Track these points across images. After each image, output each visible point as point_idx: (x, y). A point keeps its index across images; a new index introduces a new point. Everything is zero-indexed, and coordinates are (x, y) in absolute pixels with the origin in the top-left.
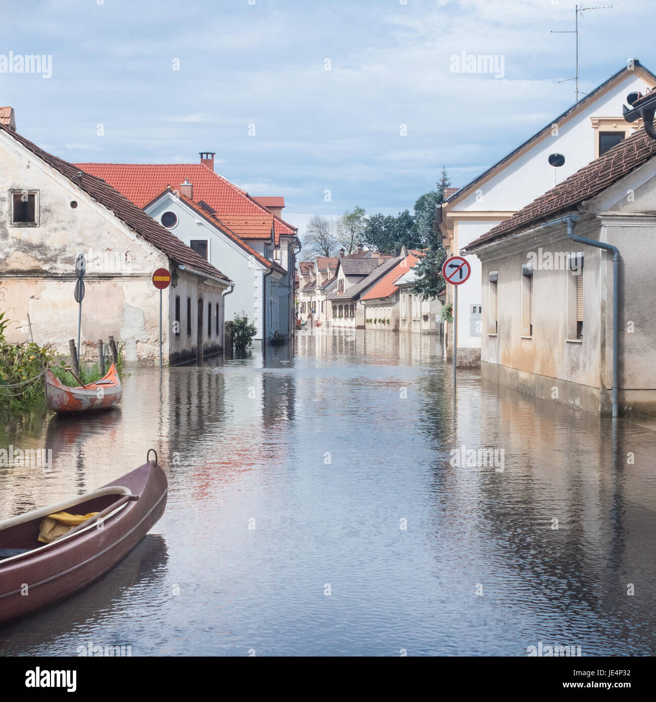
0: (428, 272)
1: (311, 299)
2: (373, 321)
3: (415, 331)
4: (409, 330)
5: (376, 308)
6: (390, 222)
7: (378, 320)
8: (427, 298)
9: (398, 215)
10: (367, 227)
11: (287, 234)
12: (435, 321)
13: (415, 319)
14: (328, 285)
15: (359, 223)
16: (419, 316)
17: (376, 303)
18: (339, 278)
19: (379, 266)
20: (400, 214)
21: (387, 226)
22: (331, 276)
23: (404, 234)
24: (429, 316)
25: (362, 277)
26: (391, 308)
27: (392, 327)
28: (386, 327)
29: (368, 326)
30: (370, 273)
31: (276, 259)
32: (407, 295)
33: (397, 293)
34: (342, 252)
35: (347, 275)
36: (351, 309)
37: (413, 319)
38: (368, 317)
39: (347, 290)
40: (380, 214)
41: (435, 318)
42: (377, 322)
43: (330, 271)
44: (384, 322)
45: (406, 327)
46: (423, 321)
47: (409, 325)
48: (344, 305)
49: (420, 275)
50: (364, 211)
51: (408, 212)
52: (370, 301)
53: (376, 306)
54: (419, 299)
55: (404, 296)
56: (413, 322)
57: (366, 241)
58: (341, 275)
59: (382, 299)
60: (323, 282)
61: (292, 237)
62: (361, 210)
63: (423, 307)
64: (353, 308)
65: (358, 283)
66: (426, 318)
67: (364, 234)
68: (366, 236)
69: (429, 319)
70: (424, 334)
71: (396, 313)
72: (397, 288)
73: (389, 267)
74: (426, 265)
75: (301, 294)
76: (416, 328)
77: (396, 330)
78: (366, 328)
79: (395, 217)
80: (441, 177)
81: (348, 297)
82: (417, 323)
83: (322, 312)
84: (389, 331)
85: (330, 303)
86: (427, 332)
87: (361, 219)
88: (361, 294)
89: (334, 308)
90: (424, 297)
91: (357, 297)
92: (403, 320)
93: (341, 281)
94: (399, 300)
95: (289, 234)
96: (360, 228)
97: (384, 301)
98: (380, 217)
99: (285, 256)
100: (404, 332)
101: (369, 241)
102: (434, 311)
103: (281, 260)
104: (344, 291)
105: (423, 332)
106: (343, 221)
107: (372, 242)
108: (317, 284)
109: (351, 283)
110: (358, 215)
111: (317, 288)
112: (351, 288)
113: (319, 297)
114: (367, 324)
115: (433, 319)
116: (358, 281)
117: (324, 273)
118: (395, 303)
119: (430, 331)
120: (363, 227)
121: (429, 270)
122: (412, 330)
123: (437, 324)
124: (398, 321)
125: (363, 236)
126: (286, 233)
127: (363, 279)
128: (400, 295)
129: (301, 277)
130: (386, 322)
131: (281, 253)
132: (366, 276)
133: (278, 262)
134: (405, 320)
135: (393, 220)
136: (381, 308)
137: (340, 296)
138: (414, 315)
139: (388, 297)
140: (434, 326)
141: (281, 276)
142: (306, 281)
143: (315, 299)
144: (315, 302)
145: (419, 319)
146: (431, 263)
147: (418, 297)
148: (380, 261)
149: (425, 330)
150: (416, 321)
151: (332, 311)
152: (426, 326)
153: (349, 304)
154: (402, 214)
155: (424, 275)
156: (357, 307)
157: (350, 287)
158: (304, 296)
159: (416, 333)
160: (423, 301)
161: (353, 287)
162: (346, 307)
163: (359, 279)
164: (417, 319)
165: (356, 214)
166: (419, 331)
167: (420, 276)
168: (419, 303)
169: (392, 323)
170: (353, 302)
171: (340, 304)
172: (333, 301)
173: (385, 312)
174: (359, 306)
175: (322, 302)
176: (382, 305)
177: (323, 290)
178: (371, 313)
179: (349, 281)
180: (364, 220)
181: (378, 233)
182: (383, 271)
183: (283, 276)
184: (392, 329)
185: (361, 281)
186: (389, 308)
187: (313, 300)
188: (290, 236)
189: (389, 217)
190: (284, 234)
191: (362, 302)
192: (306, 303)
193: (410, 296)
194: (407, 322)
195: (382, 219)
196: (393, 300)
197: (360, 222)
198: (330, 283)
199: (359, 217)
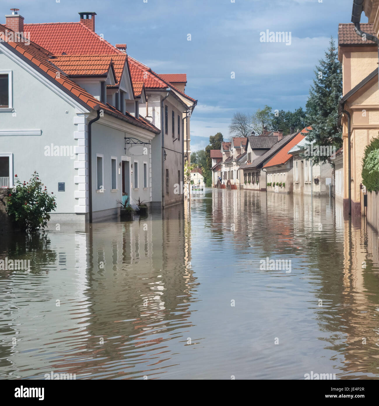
0: (318, 136)
1: (230, 169)
2: (272, 185)
3: (307, 193)
4: (301, 192)
5: (275, 174)
6: (289, 116)
7: (276, 184)
8: (318, 162)
9: (295, 111)
10: (274, 120)
11: (158, 88)
12: (325, 184)
13: (307, 183)
14: (241, 158)
15: (267, 117)
16: (310, 180)
17: (274, 170)
18: (248, 152)
19: (278, 142)
20: (296, 110)
21: (287, 118)
22: (243, 151)
23: (299, 124)
24: (319, 180)
25: (265, 151)
26: (286, 174)
27: (287, 190)
28: (282, 189)
29: (269, 189)
30: (272, 147)
31: (147, 116)
32: (299, 161)
33: (291, 160)
34: (253, 134)
35: (253, 149)
36: (256, 175)
37: (305, 182)
38: (269, 182)
39: (253, 161)
40: (282, 111)
41: (325, 181)
42: (276, 186)
43: (242, 147)
44: (280, 185)
45: (299, 189)
46: (314, 184)
47: (301, 187)
48: (251, 172)
49: (311, 140)
50: (271, 108)
51: (302, 109)
52: (270, 168)
53: (274, 172)
54: (310, 163)
55: (297, 162)
56: (305, 185)
57: (273, 129)
58: (249, 150)
59: (279, 166)
60: (237, 156)
61: (164, 91)
62: (269, 108)
63: (314, 171)
64: (258, 174)
65: (262, 155)
66: (317, 181)
67: (271, 124)
68: (273, 126)
69: (320, 182)
70: (315, 196)
71: (291, 177)
72: (291, 155)
73: (286, 141)
74: (316, 130)
75: (224, 165)
76: (308, 190)
77: (291, 193)
78: (268, 190)
79: (292, 112)
80: (330, 46)
81: (254, 166)
82: (309, 186)
83: (237, 178)
84: (284, 193)
85: (242, 171)
86: (318, 195)
87: (269, 114)
88: (264, 164)
89: (245, 175)
90: (315, 161)
91: (260, 166)
92: (296, 183)
93: (250, 154)
94: (293, 166)
95: (161, 88)
96: (268, 120)
97: (280, 168)
98: (282, 113)
99: (158, 113)
100: (297, 194)
101: (275, 129)
102: (324, 175)
103: (153, 118)
104: (252, 162)
105: (314, 194)
106: (256, 115)
107: (277, 130)
108: (234, 158)
109: (257, 155)
110: (267, 111)
111: (234, 160)
112: (257, 159)
113: (235, 168)
114: (268, 187)
115: (324, 182)
116: (262, 154)
117: (238, 149)
118: (289, 170)
119: (321, 194)
120: (270, 119)
121: (319, 135)
122: (305, 193)
123: (327, 186)
124: (292, 184)
125: (271, 125)
126: (158, 86)
127: (266, 152)
128: (294, 161)
129: (224, 153)
130: (282, 185)
131: (154, 110)
132: (268, 149)
133: (150, 120)
134: (298, 184)
135: (291, 114)
136: (278, 174)
137: (249, 165)
138: (306, 179)
139: (283, 164)
140: (324, 189)
141: (153, 135)
142: (227, 156)
143: (232, 169)
144: (233, 171)
145: (311, 183)
146: (321, 128)
147: (309, 161)
148: (279, 138)
149: (316, 193)
150: (307, 184)
151: (243, 177)
152: (317, 189)
153: (255, 171)
154: (298, 110)
155: (314, 141)
156: (261, 174)
157: (255, 158)
158: (226, 167)
159: (308, 196)
160: (314, 165)
161: (259, 158)
162: (253, 174)
163: (263, 152)
164: (309, 183)
165: (266, 110)
166: (310, 194)
167: (311, 142)
168: (310, 168)
169: (288, 186)
170: (258, 170)
171: (249, 172)
172: (245, 170)
173: (281, 177)
174: (263, 173)
175: (237, 171)
176: (279, 171)
177: (237, 161)
178: (272, 178)
179: (255, 154)
180: (271, 115)
181: (281, 124)
182: (281, 145)
183: (156, 136)
184: (287, 191)
185: (264, 154)
186: (284, 173)
187: (231, 170)
188: (162, 89)
189: (289, 113)
190: (155, 88)
191: (264, 170)
192: (227, 172)
193: (302, 162)
194: (300, 186)
195: (284, 114)
196: (288, 167)
197: (269, 116)
198: (242, 156)
199: (268, 113)
